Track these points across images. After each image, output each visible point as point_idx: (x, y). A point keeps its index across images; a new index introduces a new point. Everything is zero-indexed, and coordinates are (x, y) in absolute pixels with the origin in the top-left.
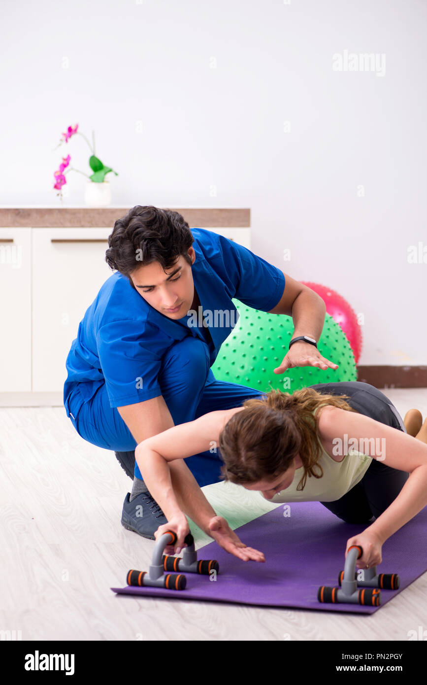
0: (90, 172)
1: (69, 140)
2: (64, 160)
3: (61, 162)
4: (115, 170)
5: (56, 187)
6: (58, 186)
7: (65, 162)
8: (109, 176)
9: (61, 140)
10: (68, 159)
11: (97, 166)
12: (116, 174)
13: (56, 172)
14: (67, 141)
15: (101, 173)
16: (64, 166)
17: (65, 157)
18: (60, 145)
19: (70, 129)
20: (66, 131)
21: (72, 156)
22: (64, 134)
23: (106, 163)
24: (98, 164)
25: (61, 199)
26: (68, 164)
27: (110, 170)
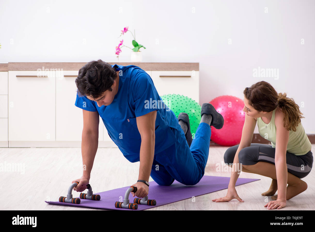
0: (133, 47)
1: (125, 33)
2: (121, 42)
3: (120, 43)
4: (144, 46)
5: (116, 53)
6: (118, 53)
7: (121, 43)
8: (141, 49)
9: (122, 34)
10: (122, 42)
11: (136, 45)
12: (145, 48)
13: (116, 47)
14: (123, 34)
15: (137, 48)
16: (121, 44)
17: (121, 41)
18: (121, 36)
19: (125, 29)
20: (123, 30)
21: (124, 40)
22: (122, 31)
23: (139, 43)
24: (136, 44)
25: (118, 59)
26: (122, 43)
27: (142, 46)
